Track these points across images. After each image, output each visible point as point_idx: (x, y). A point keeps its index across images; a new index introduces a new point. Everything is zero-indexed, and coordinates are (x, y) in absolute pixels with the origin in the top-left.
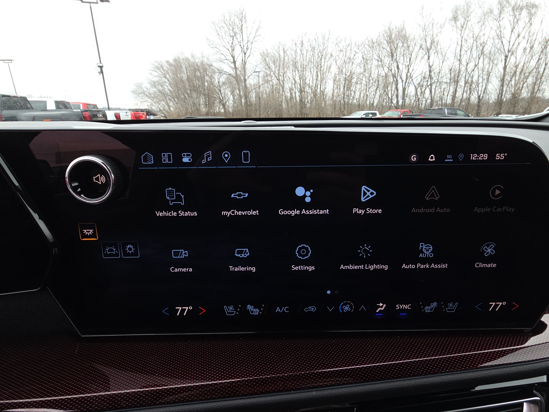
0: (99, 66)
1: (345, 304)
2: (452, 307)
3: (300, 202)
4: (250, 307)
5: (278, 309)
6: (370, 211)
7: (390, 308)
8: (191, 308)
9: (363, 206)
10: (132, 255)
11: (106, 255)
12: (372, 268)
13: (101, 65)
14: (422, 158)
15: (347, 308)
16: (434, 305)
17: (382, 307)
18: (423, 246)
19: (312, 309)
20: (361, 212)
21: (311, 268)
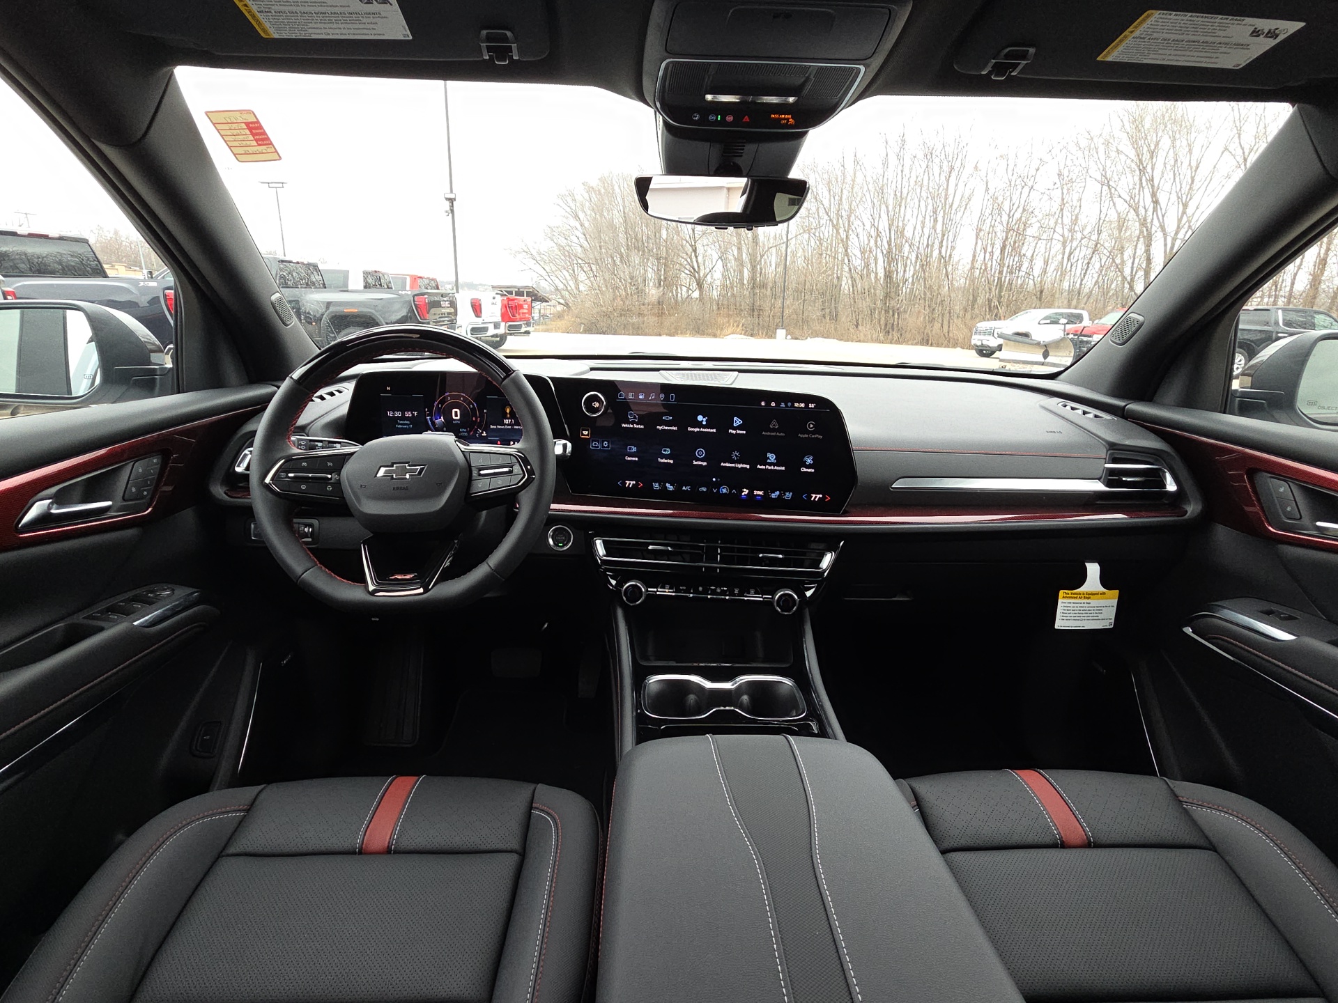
0: (447, 199)
1: (724, 488)
2: (789, 495)
3: (700, 425)
4: (668, 485)
5: (684, 488)
6: (739, 432)
7: (751, 493)
8: (634, 482)
9: (735, 429)
10: (606, 447)
11: (592, 446)
12: (740, 466)
13: (452, 196)
14: (768, 404)
15: (724, 491)
16: (778, 493)
17: (746, 491)
18: (769, 455)
19: (704, 489)
20: (734, 432)
21: (705, 464)
